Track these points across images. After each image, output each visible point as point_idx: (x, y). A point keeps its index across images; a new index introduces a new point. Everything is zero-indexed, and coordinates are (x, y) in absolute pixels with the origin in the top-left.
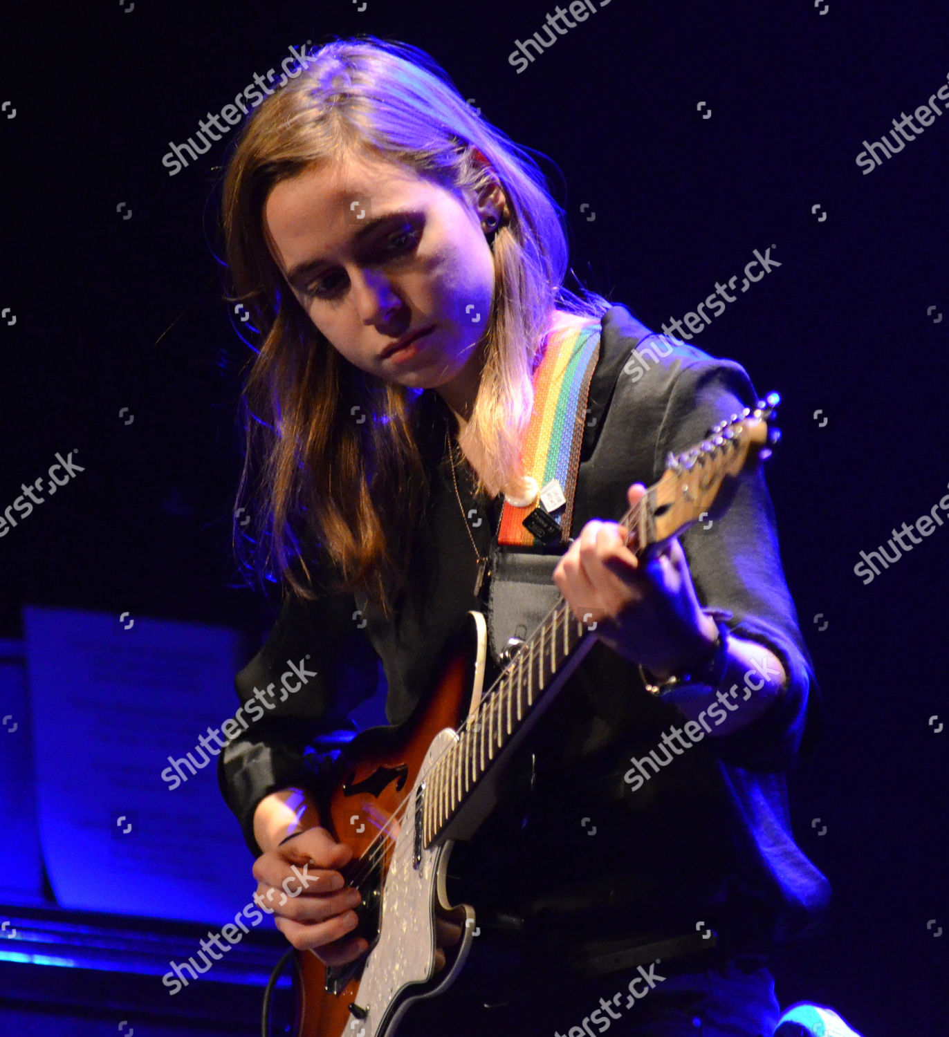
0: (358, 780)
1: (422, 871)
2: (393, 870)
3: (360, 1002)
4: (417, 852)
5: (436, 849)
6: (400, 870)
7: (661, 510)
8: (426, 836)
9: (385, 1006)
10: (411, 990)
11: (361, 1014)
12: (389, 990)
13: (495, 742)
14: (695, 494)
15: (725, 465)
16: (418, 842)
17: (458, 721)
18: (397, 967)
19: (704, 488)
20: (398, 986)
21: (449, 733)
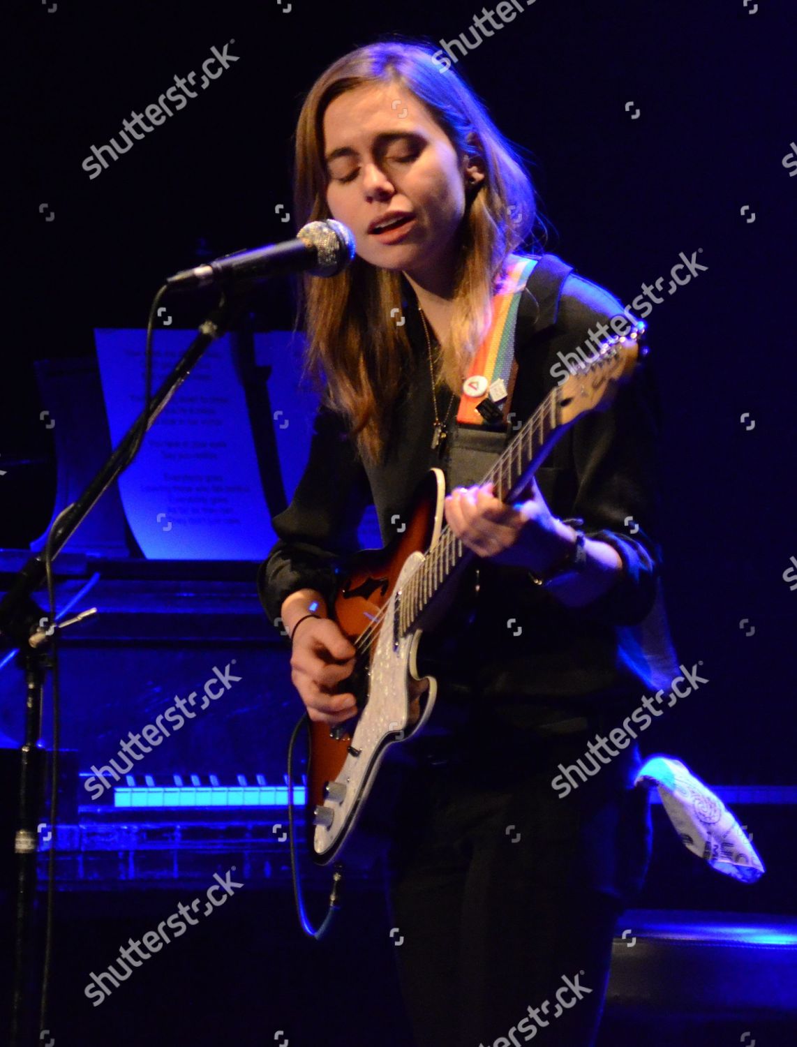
0: (353, 588)
1: (398, 653)
2: (379, 652)
3: (355, 744)
4: (396, 639)
5: (409, 637)
6: (384, 651)
7: (566, 402)
8: (402, 629)
9: (373, 748)
10: (391, 736)
11: (355, 753)
12: (376, 737)
13: (450, 562)
14: (590, 391)
15: (611, 371)
16: (396, 632)
17: (424, 546)
18: (382, 720)
19: (596, 387)
20: (382, 733)
21: (418, 556)
